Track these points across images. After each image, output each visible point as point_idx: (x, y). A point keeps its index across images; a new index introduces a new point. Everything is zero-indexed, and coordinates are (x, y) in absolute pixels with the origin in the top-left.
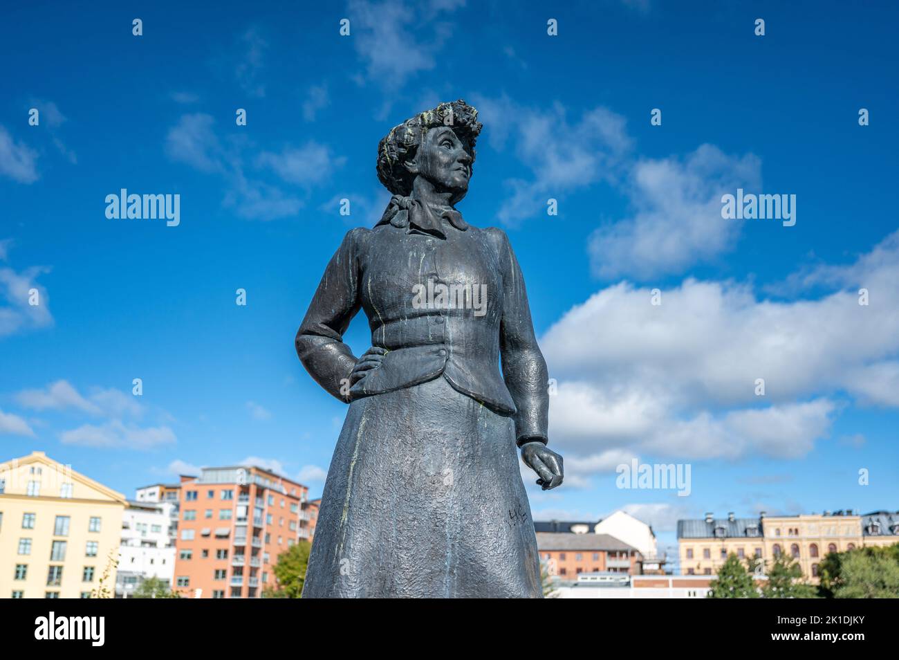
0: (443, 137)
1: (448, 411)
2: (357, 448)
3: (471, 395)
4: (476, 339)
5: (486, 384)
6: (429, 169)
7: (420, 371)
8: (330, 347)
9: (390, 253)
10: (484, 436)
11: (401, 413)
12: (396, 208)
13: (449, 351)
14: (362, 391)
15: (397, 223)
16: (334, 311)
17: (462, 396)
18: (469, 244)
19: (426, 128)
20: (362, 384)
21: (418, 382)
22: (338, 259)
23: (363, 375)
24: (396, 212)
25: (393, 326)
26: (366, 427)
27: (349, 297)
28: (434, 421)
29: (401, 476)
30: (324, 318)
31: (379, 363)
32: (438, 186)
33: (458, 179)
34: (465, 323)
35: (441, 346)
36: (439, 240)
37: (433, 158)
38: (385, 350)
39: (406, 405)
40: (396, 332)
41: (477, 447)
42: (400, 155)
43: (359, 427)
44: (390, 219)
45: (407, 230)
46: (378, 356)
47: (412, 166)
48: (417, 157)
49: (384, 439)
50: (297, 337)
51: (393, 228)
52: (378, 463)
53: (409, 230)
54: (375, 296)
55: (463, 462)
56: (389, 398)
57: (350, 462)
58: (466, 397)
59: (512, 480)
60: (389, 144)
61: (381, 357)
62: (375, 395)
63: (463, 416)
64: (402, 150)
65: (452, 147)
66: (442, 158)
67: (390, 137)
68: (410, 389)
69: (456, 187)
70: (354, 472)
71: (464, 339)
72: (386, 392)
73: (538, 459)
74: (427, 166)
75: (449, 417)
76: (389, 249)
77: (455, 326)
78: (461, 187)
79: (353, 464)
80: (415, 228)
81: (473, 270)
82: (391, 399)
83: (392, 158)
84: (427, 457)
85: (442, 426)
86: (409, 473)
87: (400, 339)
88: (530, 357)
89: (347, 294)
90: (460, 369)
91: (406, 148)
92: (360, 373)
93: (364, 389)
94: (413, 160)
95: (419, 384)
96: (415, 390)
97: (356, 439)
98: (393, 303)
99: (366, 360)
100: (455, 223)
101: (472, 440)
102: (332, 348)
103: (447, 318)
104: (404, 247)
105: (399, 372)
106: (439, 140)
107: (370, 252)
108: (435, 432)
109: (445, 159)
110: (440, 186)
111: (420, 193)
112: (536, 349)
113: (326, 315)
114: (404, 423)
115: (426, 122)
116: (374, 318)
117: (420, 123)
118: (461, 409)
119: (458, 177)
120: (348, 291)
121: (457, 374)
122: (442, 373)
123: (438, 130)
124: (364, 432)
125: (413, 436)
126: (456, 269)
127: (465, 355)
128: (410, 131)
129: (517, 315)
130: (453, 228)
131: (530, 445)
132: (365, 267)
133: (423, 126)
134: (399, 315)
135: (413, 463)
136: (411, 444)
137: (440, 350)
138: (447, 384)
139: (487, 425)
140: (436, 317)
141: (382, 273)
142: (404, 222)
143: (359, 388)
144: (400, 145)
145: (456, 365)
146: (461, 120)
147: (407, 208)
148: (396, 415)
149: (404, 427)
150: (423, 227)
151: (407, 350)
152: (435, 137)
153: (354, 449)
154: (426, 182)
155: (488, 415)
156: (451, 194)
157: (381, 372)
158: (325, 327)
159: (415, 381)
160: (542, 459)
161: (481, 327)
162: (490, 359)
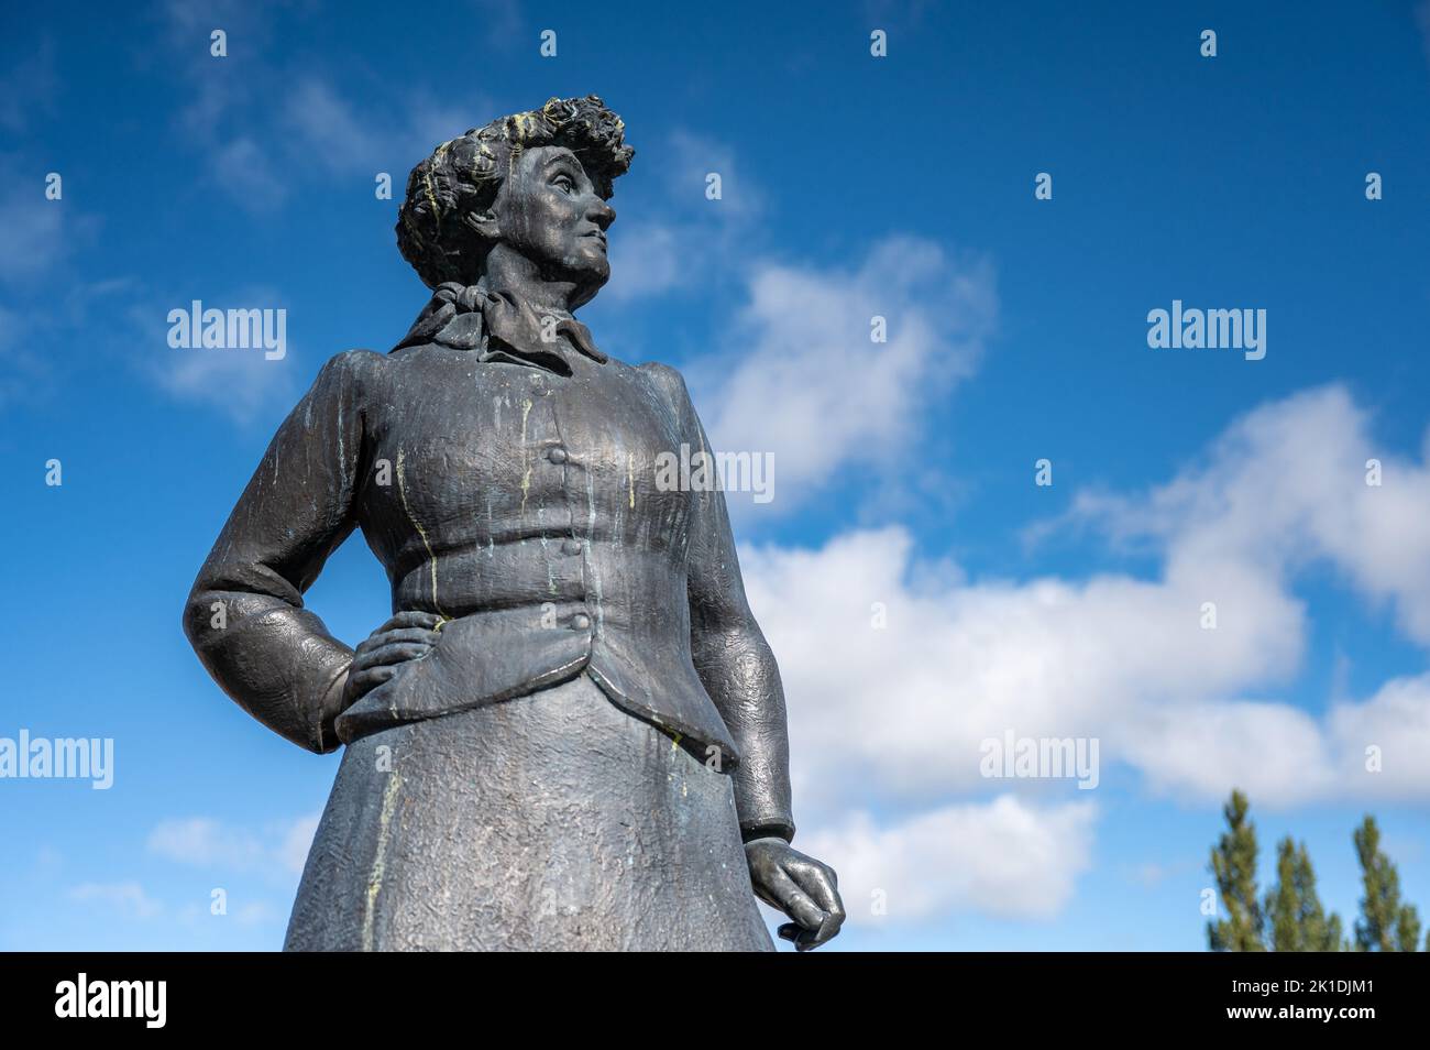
0: (555, 167)
1: (601, 757)
2: (381, 851)
3: (655, 718)
4: (653, 594)
5: (682, 695)
6: (528, 230)
7: (531, 663)
8: (278, 616)
9: (447, 399)
10: (684, 818)
11: (490, 764)
12: (449, 308)
13: (596, 619)
14: (388, 713)
15: (455, 338)
16: (294, 532)
17: (632, 720)
18: (620, 389)
19: (519, 146)
20: (385, 696)
21: (530, 686)
22: (308, 415)
23: (384, 675)
24: (450, 317)
25: (458, 561)
26: (401, 799)
27: (333, 501)
28: (571, 782)
29: (499, 917)
30: (268, 551)
31: (426, 648)
32: (546, 266)
33: (589, 254)
34: (628, 556)
35: (578, 607)
36: (555, 375)
37: (536, 208)
38: (438, 618)
39: (502, 743)
40: (467, 574)
41: (670, 844)
42: (462, 197)
43: (383, 798)
44: (435, 331)
45: (480, 354)
46: (419, 632)
47: (489, 225)
48: (497, 206)
49: (449, 826)
50: (193, 594)
51: (446, 351)
52: (438, 886)
53: (486, 354)
54: (416, 492)
55: (642, 883)
56: (456, 727)
57: (366, 886)
58: (641, 725)
59: (751, 923)
60: (436, 174)
61: (429, 632)
62: (422, 720)
63: (636, 770)
64: (467, 188)
65: (572, 191)
66: (554, 208)
67: (437, 160)
68: (510, 706)
69: (586, 270)
70: (376, 911)
71: (628, 592)
72: (451, 714)
73: (783, 876)
74: (522, 224)
75: (605, 772)
76: (443, 392)
77: (606, 562)
78: (598, 270)
79: (373, 892)
80: (500, 349)
81: (640, 439)
82: (463, 730)
83: (442, 203)
84: (558, 869)
85: (589, 792)
86: (517, 910)
87: (477, 591)
88: (744, 647)
89: (328, 493)
90: (623, 658)
91: (476, 184)
92: (377, 672)
93: (394, 707)
94: (490, 211)
95: (532, 692)
96: (522, 706)
97: (376, 828)
98: (460, 507)
99: (388, 641)
100: (585, 345)
101: (658, 827)
102: (282, 621)
103: (587, 543)
104: (481, 387)
105: (480, 664)
106: (549, 172)
107: (396, 397)
108: (572, 809)
109: (560, 211)
110: (552, 267)
111: (504, 278)
112: (752, 628)
113: (272, 542)
114: (499, 788)
115: (522, 133)
116: (409, 543)
117: (507, 135)
118: (632, 752)
119: (589, 249)
120: (332, 489)
121: (617, 670)
122: (584, 668)
123: (546, 154)
124: (397, 810)
125: (522, 816)
126: (605, 437)
127: (631, 629)
128: (485, 148)
129: (716, 550)
130: (579, 355)
131: (761, 844)
132: (384, 431)
133: (514, 140)
134: (474, 535)
135: (525, 883)
136: (519, 838)
137: (574, 615)
138: (596, 693)
139: (689, 790)
140: (561, 540)
141: (434, 441)
142: (473, 336)
143: (378, 707)
144: (463, 176)
145: (611, 650)
146: (595, 134)
147: (477, 309)
148: (478, 769)
149: (499, 798)
150: (520, 348)
151: (495, 615)
152: (539, 166)
153: (374, 854)
154: (518, 257)
155: (688, 767)
156: (574, 285)
157: (433, 667)
158: (269, 572)
159: (523, 685)
160: (793, 877)
161: (659, 568)
162: (679, 639)
